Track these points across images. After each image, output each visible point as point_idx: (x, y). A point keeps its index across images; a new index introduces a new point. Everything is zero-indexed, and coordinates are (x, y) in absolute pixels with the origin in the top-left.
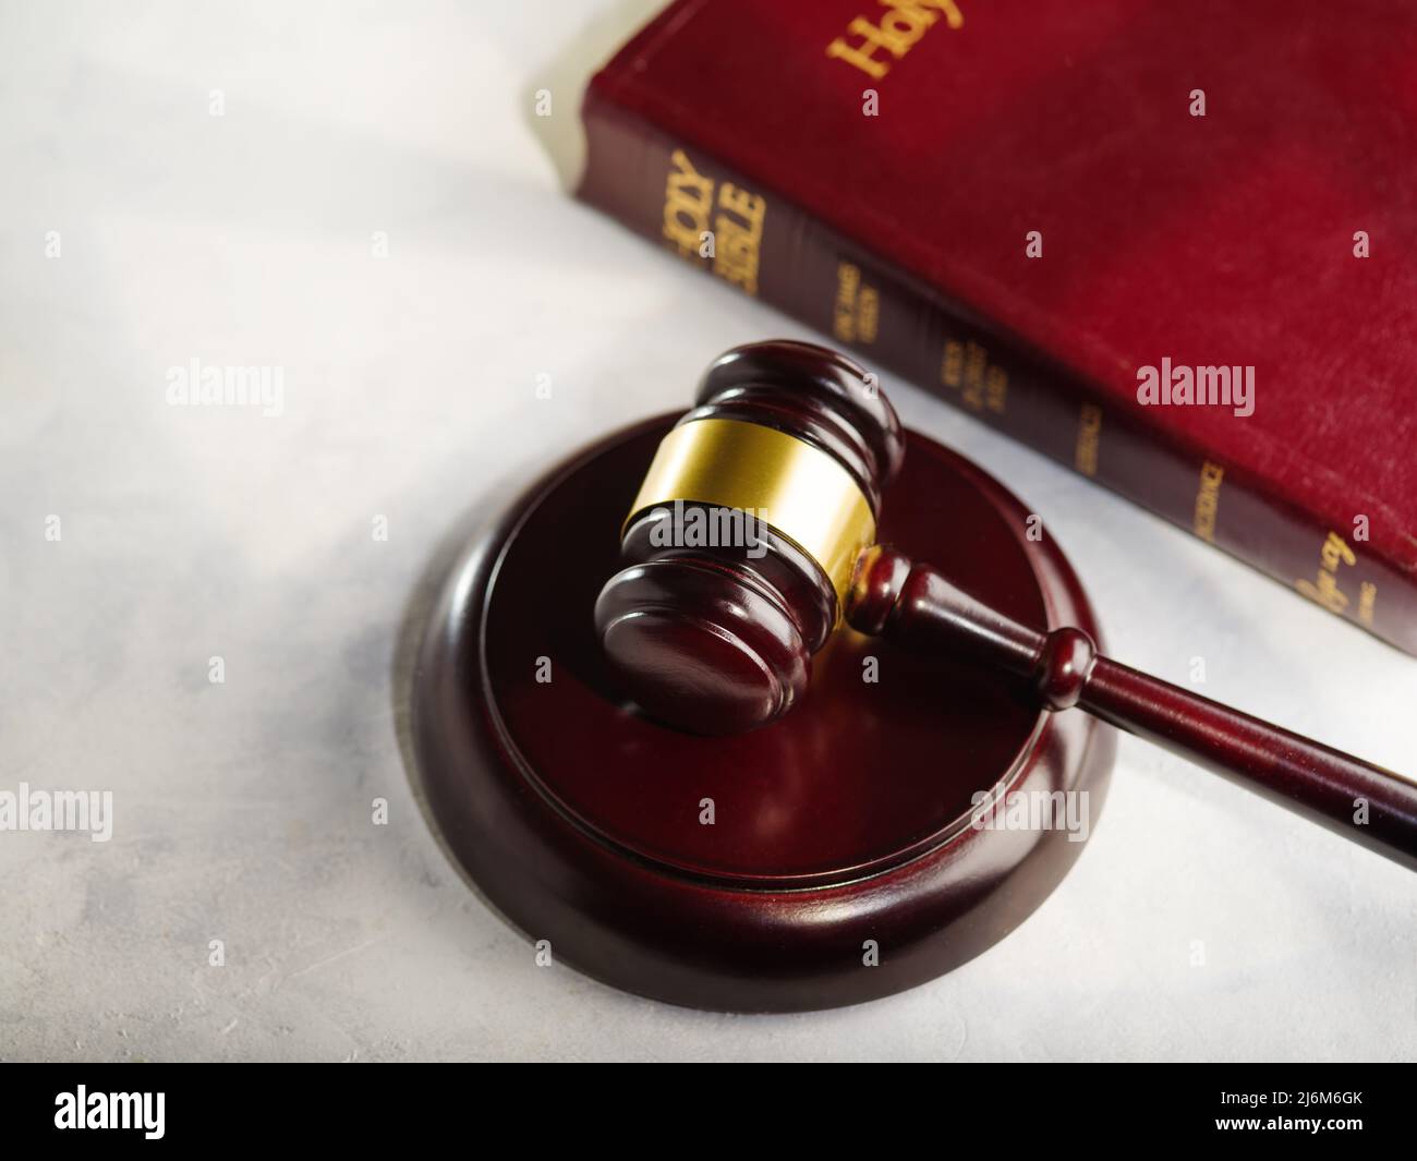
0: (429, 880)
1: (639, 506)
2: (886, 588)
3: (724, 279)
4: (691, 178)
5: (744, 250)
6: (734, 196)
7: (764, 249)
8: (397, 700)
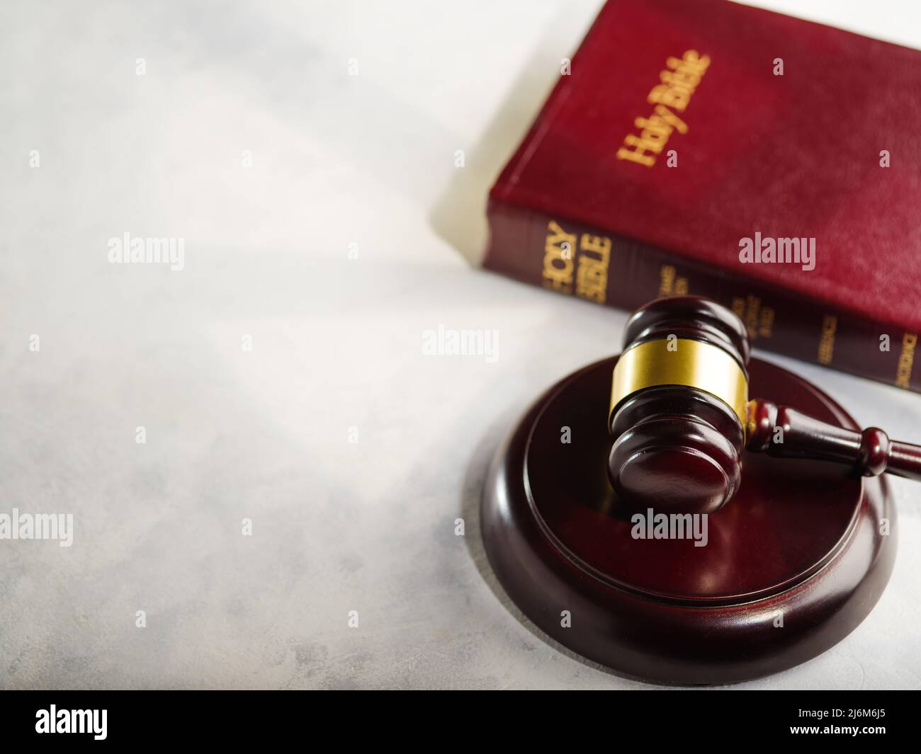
0: (528, 647)
1: (614, 403)
2: (765, 422)
3: (585, 298)
4: (562, 236)
5: (598, 274)
6: (591, 242)
7: (611, 271)
8: (474, 554)
